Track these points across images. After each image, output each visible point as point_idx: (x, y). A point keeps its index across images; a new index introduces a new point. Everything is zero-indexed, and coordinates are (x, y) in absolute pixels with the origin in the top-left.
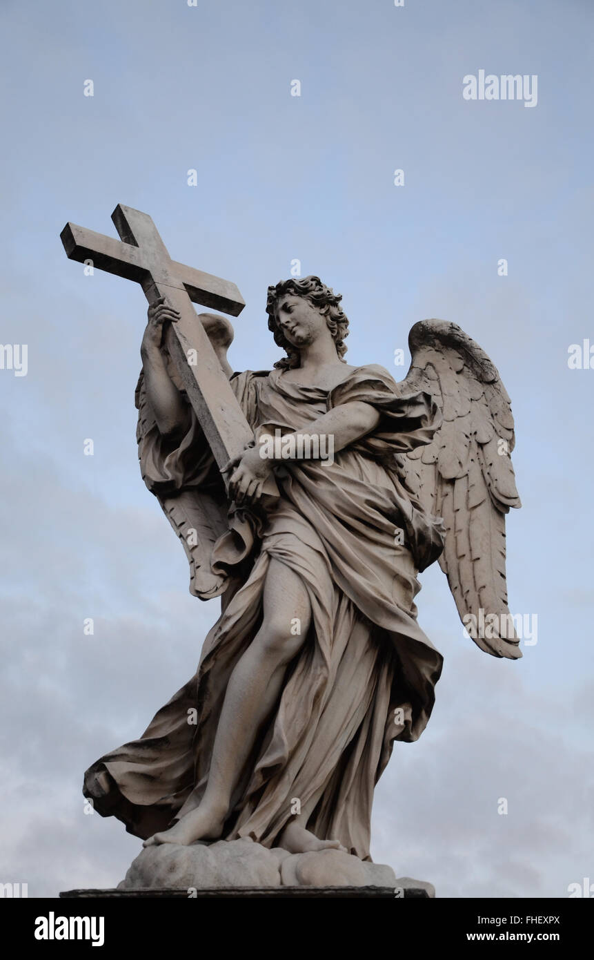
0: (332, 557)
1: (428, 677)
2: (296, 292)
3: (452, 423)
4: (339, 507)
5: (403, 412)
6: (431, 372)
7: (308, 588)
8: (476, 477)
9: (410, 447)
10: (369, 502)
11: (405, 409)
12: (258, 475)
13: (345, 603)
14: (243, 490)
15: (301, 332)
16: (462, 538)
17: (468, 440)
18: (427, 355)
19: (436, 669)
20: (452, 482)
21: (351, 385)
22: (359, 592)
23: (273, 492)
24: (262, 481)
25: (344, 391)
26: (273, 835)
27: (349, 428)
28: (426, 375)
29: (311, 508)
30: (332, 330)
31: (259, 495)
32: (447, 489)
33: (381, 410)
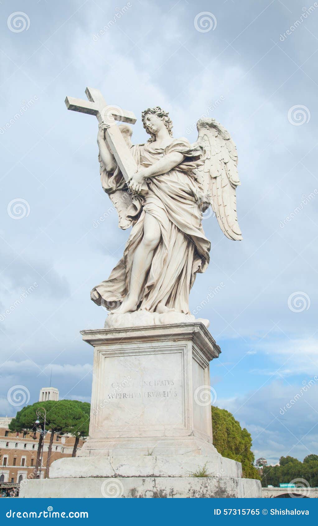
0: (168, 210)
1: (206, 250)
2: (151, 113)
3: (215, 156)
4: (169, 192)
5: (192, 154)
6: (205, 137)
7: (159, 223)
8: (224, 176)
9: (196, 167)
10: (180, 189)
11: (192, 153)
12: (139, 183)
13: (173, 226)
14: (134, 189)
15: (154, 128)
16: (220, 198)
17: (220, 162)
18: (204, 131)
19: (208, 247)
20: (215, 178)
21: (172, 146)
22: (178, 222)
23: (146, 188)
24: (141, 185)
25: (169, 148)
26: (153, 308)
27: (171, 162)
28: (204, 139)
29: (159, 193)
30: (166, 126)
31: (140, 190)
32: (214, 180)
33: (184, 154)
